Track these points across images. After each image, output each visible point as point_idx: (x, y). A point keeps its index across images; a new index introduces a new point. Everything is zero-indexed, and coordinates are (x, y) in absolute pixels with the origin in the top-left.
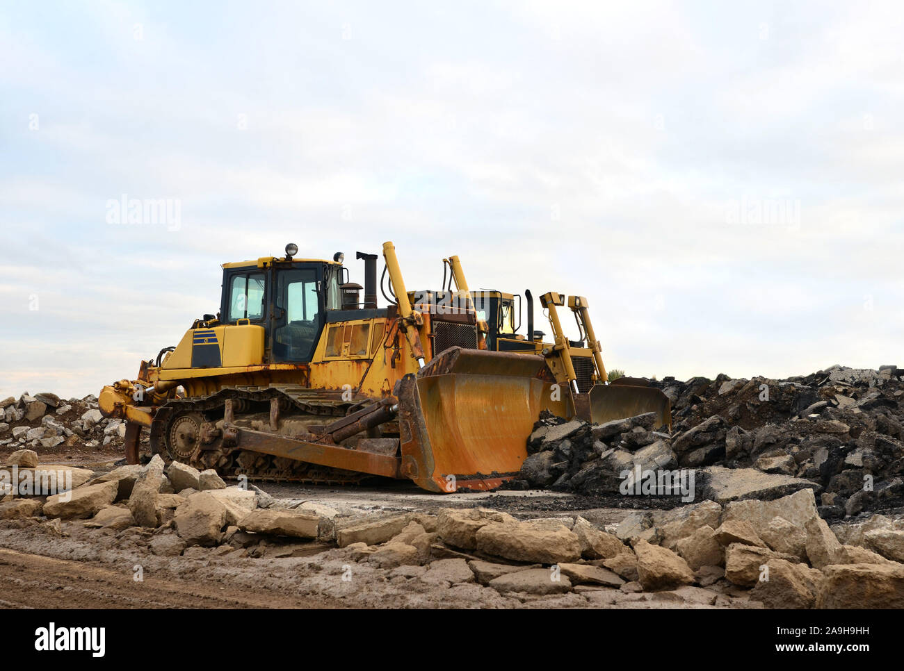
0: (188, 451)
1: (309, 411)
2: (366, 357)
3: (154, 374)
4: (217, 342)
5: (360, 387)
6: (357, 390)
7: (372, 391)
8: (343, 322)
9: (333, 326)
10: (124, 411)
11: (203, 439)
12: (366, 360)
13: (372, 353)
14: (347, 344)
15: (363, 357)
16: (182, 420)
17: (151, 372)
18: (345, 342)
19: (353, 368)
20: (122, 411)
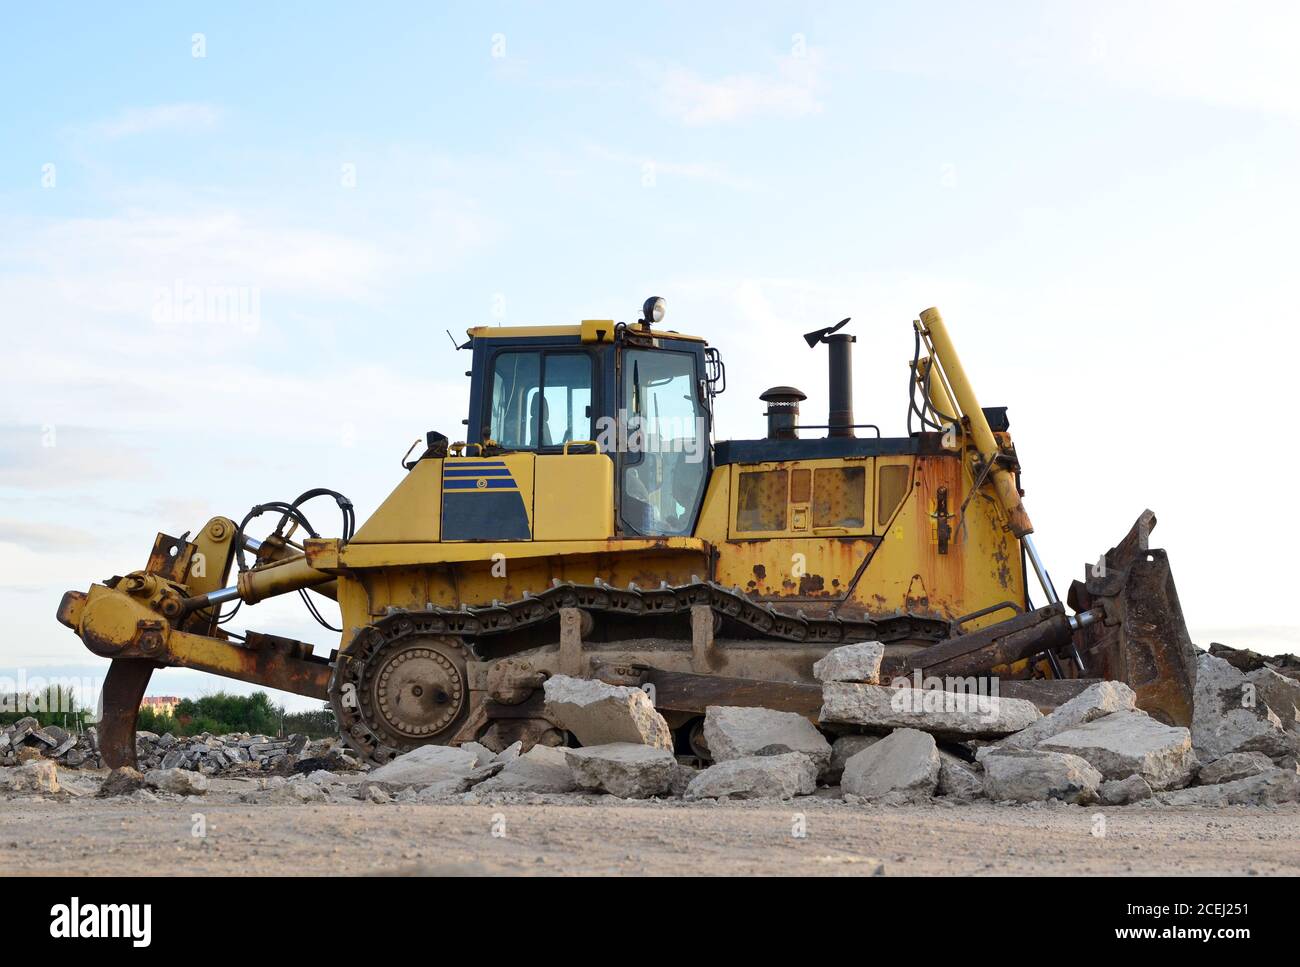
0: (426, 722)
1: (781, 634)
2: (867, 530)
3: (327, 554)
4: (515, 486)
5: (851, 592)
6: (842, 597)
7: (881, 599)
8: (782, 462)
9: (750, 469)
10: (165, 640)
11: (496, 694)
12: (863, 537)
13: (881, 524)
14: (801, 506)
15: (854, 531)
16: (409, 655)
17: (316, 549)
18: (793, 501)
19: (832, 552)
20: (160, 640)
